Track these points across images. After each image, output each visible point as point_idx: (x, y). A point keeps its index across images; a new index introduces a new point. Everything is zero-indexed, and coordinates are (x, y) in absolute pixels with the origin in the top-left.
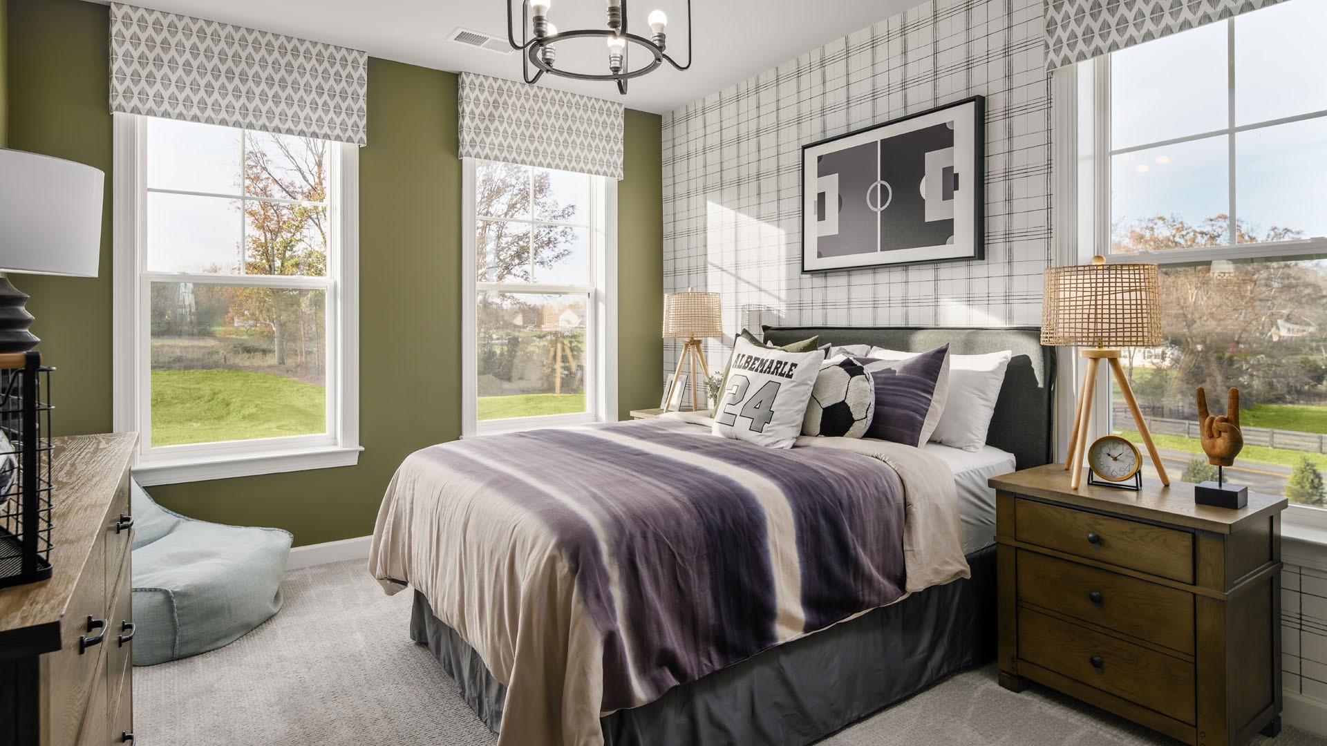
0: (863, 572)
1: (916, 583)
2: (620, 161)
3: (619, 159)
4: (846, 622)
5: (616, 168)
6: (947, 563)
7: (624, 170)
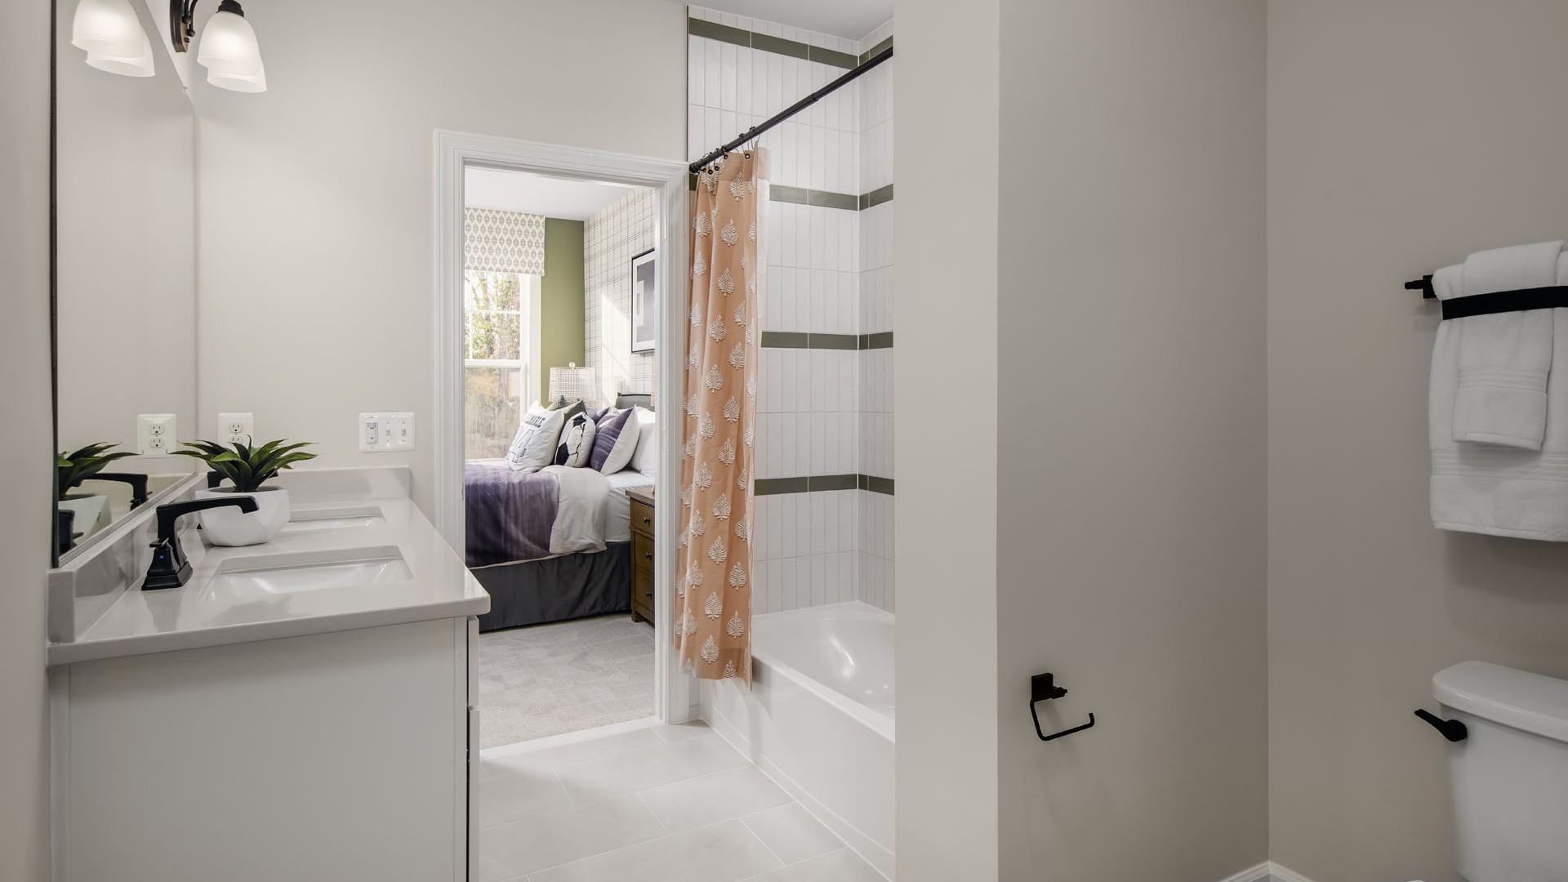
0: (511, 537)
1: (556, 546)
2: (542, 261)
3: (541, 259)
4: (505, 566)
5: (537, 267)
6: (581, 538)
7: (545, 269)
